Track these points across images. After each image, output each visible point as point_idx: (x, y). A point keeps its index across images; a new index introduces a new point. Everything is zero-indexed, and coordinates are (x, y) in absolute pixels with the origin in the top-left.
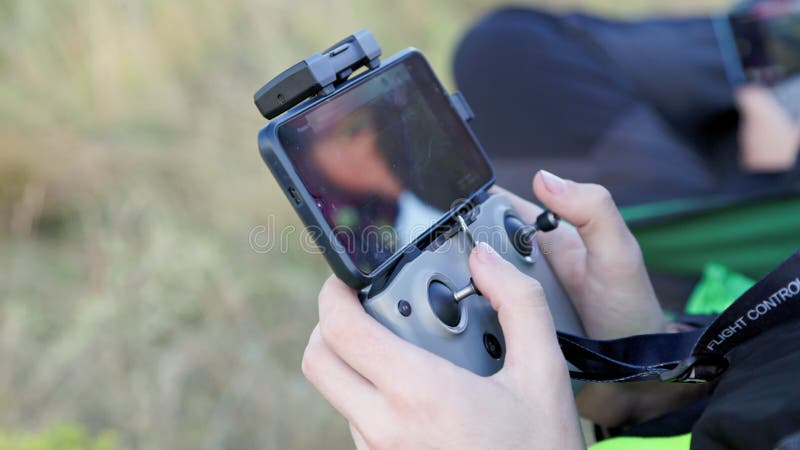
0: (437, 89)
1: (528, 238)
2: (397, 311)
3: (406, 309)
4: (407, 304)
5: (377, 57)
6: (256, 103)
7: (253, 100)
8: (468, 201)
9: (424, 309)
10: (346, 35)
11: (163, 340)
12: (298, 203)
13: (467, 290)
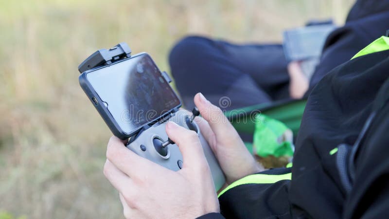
0: (156, 69)
1: (192, 122)
2: (140, 149)
3: (144, 149)
4: (143, 146)
5: (130, 53)
6: (79, 70)
7: (78, 69)
8: (170, 111)
9: (151, 149)
10: (117, 44)
11: (44, 186)
12: (96, 104)
13: (167, 143)
